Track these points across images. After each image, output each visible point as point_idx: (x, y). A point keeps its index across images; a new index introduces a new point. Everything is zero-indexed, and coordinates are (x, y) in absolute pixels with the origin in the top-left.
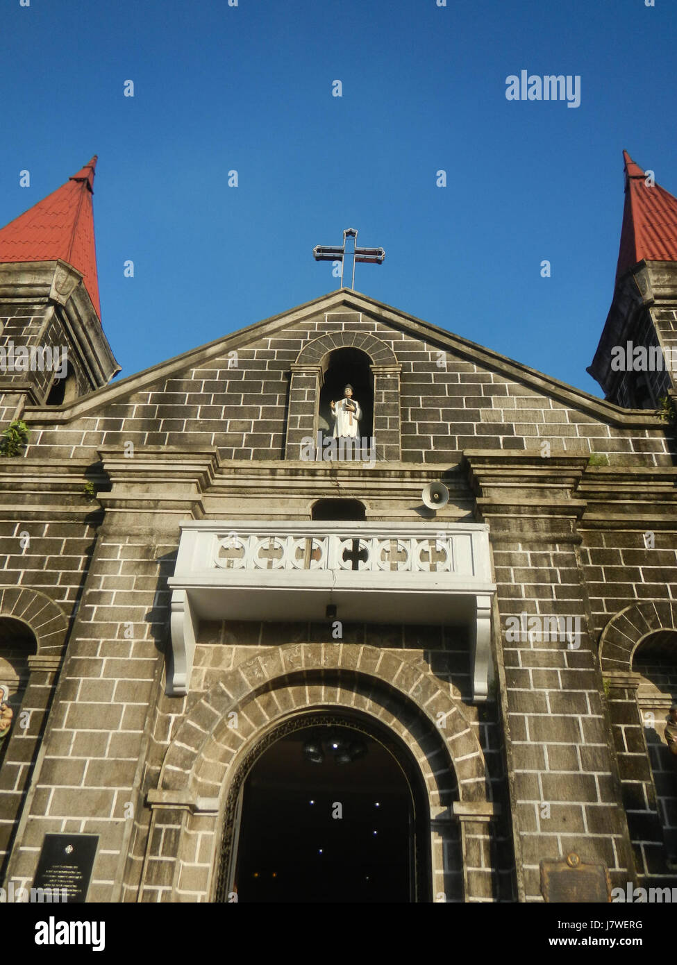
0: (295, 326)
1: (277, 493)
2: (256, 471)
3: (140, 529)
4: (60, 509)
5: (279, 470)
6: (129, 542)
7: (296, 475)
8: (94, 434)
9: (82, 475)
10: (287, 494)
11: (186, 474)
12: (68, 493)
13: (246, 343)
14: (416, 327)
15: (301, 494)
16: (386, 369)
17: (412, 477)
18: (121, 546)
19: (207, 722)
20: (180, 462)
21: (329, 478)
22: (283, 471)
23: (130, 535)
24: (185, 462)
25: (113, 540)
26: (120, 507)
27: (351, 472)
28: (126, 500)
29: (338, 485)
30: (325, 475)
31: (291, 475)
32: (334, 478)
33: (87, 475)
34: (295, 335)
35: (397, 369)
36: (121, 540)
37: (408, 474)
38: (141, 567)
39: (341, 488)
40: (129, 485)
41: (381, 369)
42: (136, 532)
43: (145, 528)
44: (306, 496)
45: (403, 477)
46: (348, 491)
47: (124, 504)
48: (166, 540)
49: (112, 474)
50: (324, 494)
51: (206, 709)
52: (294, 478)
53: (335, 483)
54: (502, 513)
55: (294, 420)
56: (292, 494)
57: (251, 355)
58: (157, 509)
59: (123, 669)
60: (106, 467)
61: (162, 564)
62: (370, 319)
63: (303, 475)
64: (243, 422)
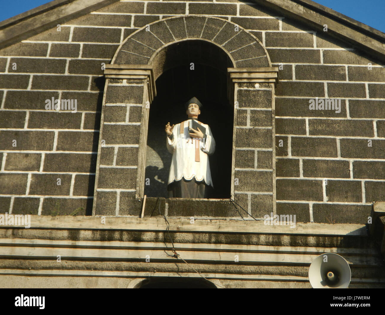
0: (112, 7)
1: (79, 268)
2: (47, 233)
5: (82, 232)
7: (111, 239)
10: (95, 269)
13: (34, 33)
14: (300, 9)
15: (117, 269)
16: (253, 75)
17: (293, 244)
21: (161, 245)
22: (89, 234)
27: (197, 236)
29: (176, 256)
30: (156, 240)
31: (103, 239)
32: (169, 245)
34: (112, 20)
35: (270, 75)
37: (286, 239)
39: (181, 261)
41: (245, 75)
44: (125, 273)
45: (279, 244)
46: (192, 266)
50: (154, 270)
52: (106, 244)
53: (171, 253)
55: (108, 154)
56: (102, 269)
57: (43, 49)
63: (121, 240)
64: (27, 155)
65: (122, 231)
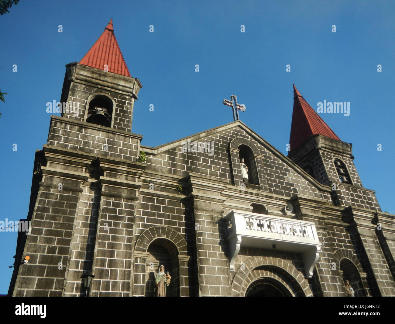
0: (226, 131)
1: (241, 199)
3: (209, 209)
4: (172, 195)
6: (205, 213)
7: (247, 194)
8: (166, 162)
9: (177, 182)
10: (243, 200)
11: (217, 189)
12: (171, 188)
13: (211, 135)
14: (263, 141)
15: (247, 201)
16: (259, 156)
17: (279, 200)
18: (203, 214)
19: (240, 282)
20: (216, 184)
21: (256, 196)
22: (243, 192)
23: (205, 211)
24: (218, 184)
25: (200, 212)
26: (199, 199)
27: (263, 195)
28: (202, 196)
29: (259, 199)
30: (255, 195)
31: (246, 194)
32: (258, 197)
33: (179, 182)
34: (226, 135)
35: (261, 157)
36: (203, 212)
37: (278, 199)
38: (212, 223)
39: (260, 201)
40: (198, 190)
41: (257, 156)
42: (207, 210)
43: (210, 209)
44: (249, 202)
45: (277, 199)
47: (201, 198)
48: (217, 214)
49: (193, 185)
50: (254, 202)
51: (239, 278)
52: (246, 195)
53: (258, 198)
54: (307, 217)
55: (235, 171)
56: (245, 200)
57: (213, 139)
58: (212, 201)
59: (218, 263)
60: (192, 182)
61: (218, 223)
62: (247, 134)
63: (249, 194)
64: (217, 167)
65: (249, 192)
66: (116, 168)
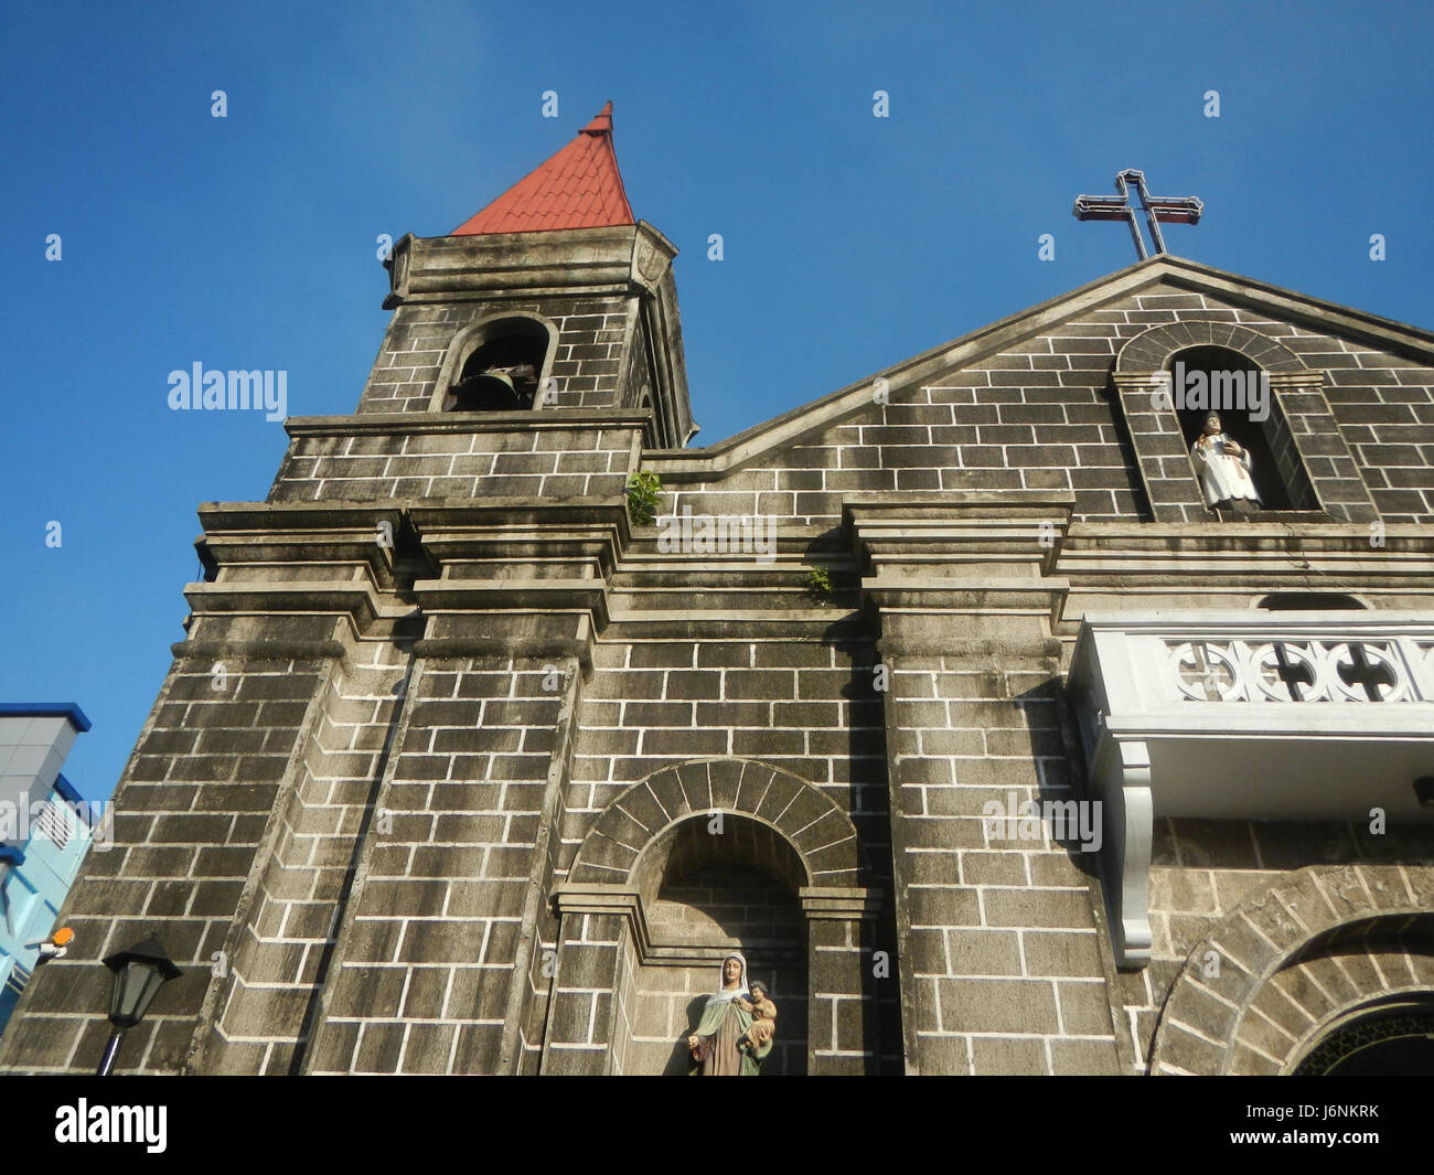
0: (1088, 317)
1: (1188, 585)
2: (1140, 543)
3: (965, 643)
4: (774, 615)
5: (1184, 541)
6: (947, 668)
7: (1220, 549)
8: (775, 496)
9: (802, 556)
10: (1204, 585)
11: (1015, 545)
12: (776, 589)
14: (1317, 312)
15: (1232, 584)
16: (1294, 379)
18: (934, 674)
19: (1212, 1023)
21: (1285, 554)
22: (1192, 543)
23: (946, 655)
25: (915, 664)
26: (910, 605)
27: (1328, 542)
28: (921, 591)
29: (1307, 567)
30: (1277, 549)
31: (1210, 549)
32: (1294, 554)
33: (811, 556)
34: (1092, 331)
35: (1314, 378)
36: (931, 665)
38: (988, 712)
39: (1314, 573)
40: (908, 567)
41: (1284, 379)
42: (958, 648)
43: (974, 643)
44: (1242, 589)
46: (1327, 579)
47: (916, 598)
48: (1021, 664)
49: (876, 546)
50: (1278, 584)
51: (1201, 995)
52: (1215, 554)
53: (1301, 563)
55: (1152, 466)
56: (1213, 585)
58: (982, 606)
59: (1025, 908)
60: (862, 533)
61: (1028, 706)
62: (1218, 303)
63: (1233, 549)
64: (1048, 472)
65: (1232, 538)
66: (491, 537)
